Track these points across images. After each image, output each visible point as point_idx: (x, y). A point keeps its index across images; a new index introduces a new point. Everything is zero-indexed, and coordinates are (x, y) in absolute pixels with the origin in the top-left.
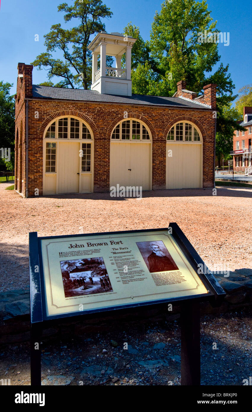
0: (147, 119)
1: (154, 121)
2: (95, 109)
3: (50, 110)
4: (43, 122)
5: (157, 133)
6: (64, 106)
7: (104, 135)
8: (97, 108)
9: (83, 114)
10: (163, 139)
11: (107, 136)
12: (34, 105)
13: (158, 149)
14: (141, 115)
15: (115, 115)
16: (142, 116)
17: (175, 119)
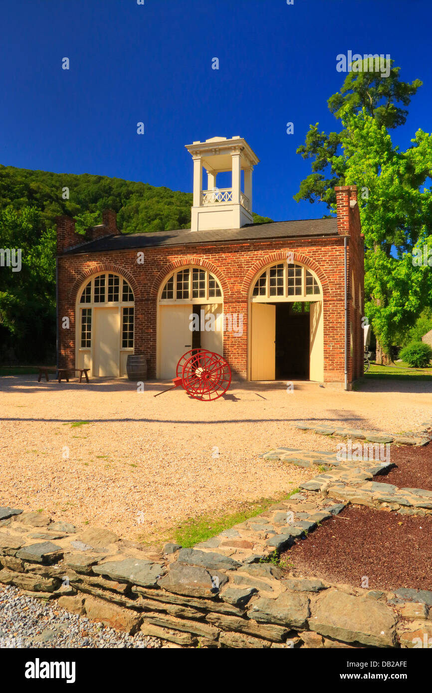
0: (213, 264)
1: (224, 266)
4: (74, 283)
5: (230, 286)
7: (147, 295)
10: (242, 294)
11: (151, 295)
14: (201, 258)
15: (162, 263)
16: (204, 261)
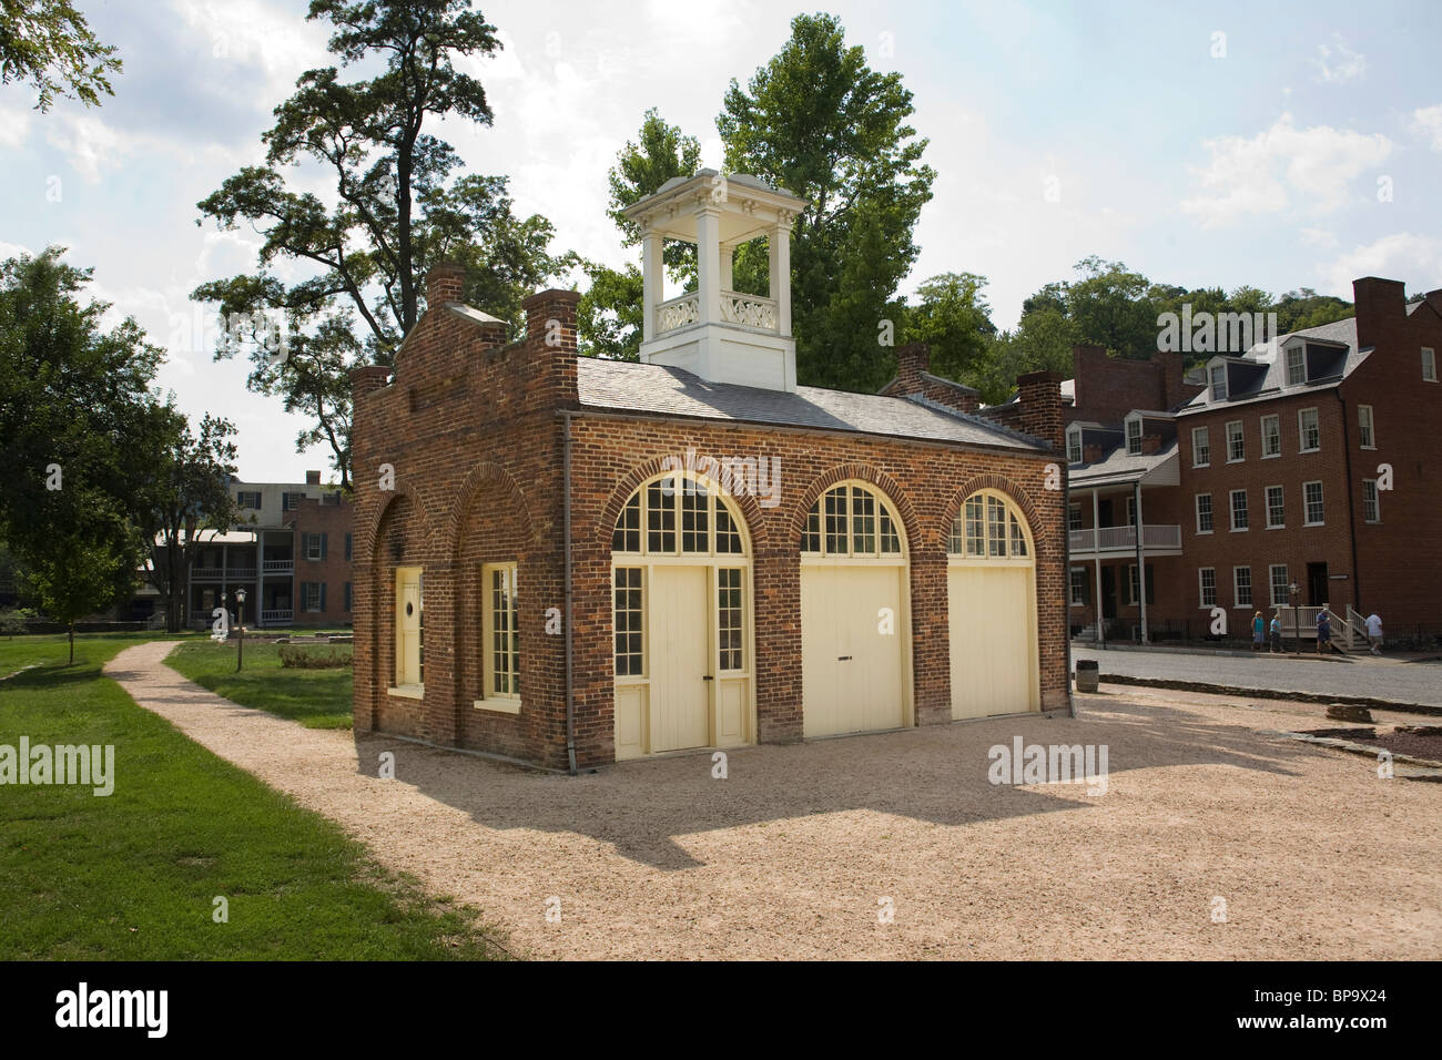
2: (757, 448)
3: (630, 453)
4: (610, 496)
5: (922, 531)
6: (671, 439)
7: (783, 540)
8: (761, 444)
10: (940, 549)
11: (790, 542)
12: (584, 435)
13: (926, 586)
15: (811, 470)
17: (966, 482)
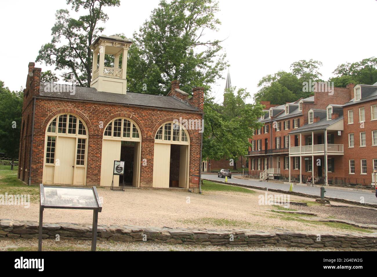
0: (137, 118)
1: (143, 120)
2: (91, 107)
3: (53, 108)
4: (46, 118)
5: (146, 132)
6: (65, 104)
7: (97, 132)
8: (93, 106)
9: (80, 112)
10: (152, 138)
11: (100, 133)
12: (40, 103)
13: (146, 148)
14: (131, 114)
15: (108, 113)
16: (133, 116)
17: (163, 119)
